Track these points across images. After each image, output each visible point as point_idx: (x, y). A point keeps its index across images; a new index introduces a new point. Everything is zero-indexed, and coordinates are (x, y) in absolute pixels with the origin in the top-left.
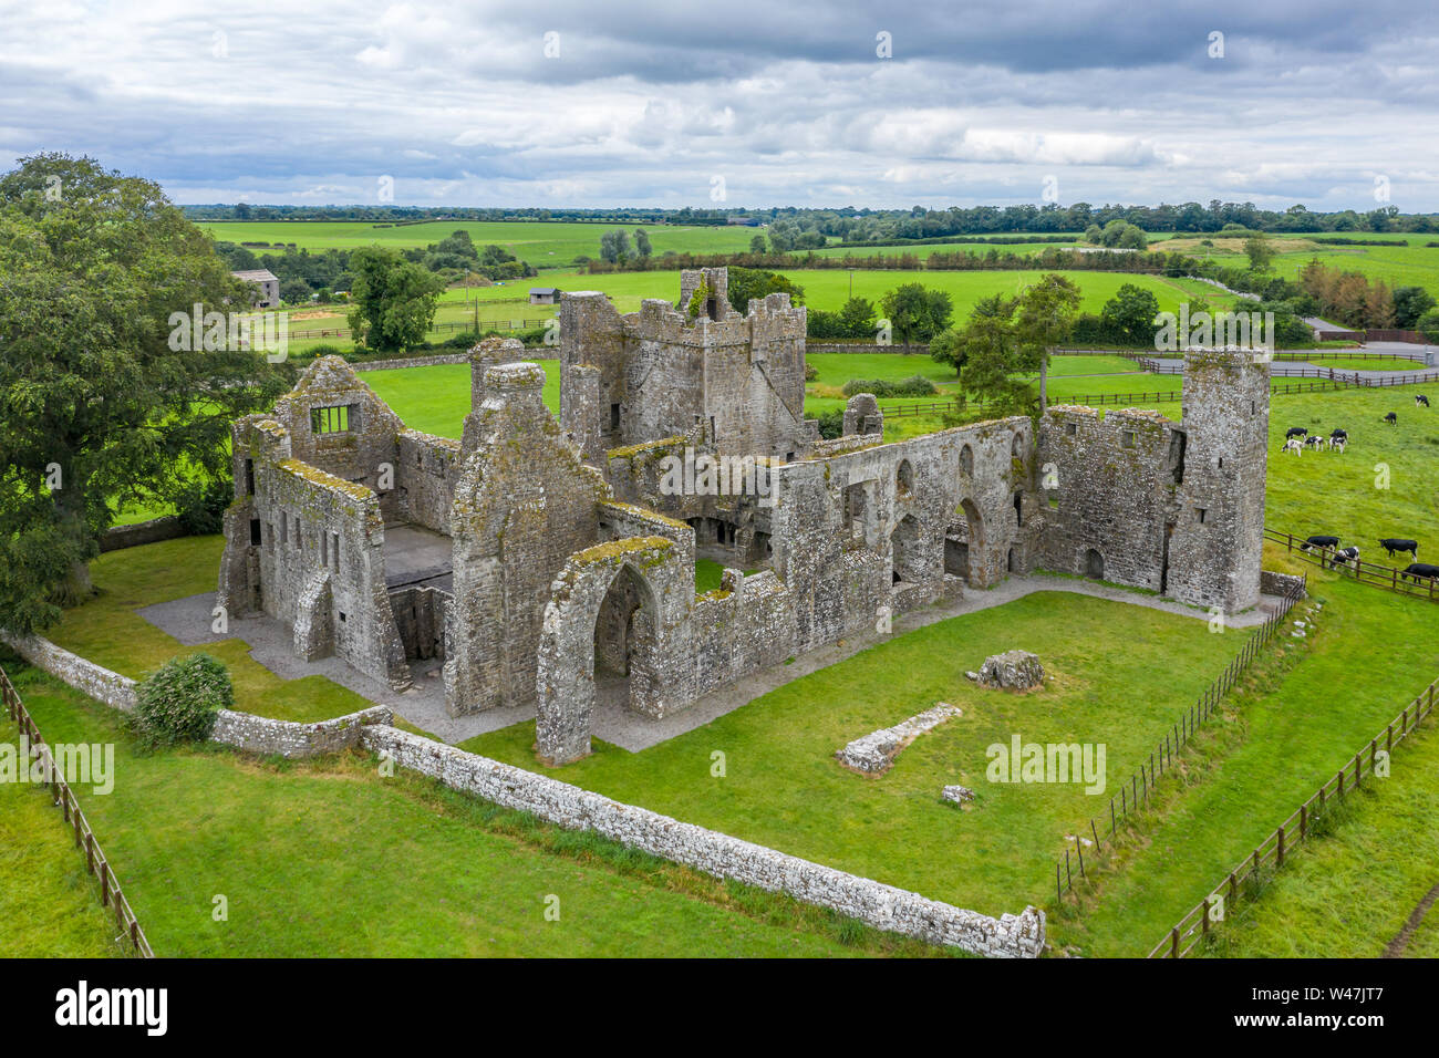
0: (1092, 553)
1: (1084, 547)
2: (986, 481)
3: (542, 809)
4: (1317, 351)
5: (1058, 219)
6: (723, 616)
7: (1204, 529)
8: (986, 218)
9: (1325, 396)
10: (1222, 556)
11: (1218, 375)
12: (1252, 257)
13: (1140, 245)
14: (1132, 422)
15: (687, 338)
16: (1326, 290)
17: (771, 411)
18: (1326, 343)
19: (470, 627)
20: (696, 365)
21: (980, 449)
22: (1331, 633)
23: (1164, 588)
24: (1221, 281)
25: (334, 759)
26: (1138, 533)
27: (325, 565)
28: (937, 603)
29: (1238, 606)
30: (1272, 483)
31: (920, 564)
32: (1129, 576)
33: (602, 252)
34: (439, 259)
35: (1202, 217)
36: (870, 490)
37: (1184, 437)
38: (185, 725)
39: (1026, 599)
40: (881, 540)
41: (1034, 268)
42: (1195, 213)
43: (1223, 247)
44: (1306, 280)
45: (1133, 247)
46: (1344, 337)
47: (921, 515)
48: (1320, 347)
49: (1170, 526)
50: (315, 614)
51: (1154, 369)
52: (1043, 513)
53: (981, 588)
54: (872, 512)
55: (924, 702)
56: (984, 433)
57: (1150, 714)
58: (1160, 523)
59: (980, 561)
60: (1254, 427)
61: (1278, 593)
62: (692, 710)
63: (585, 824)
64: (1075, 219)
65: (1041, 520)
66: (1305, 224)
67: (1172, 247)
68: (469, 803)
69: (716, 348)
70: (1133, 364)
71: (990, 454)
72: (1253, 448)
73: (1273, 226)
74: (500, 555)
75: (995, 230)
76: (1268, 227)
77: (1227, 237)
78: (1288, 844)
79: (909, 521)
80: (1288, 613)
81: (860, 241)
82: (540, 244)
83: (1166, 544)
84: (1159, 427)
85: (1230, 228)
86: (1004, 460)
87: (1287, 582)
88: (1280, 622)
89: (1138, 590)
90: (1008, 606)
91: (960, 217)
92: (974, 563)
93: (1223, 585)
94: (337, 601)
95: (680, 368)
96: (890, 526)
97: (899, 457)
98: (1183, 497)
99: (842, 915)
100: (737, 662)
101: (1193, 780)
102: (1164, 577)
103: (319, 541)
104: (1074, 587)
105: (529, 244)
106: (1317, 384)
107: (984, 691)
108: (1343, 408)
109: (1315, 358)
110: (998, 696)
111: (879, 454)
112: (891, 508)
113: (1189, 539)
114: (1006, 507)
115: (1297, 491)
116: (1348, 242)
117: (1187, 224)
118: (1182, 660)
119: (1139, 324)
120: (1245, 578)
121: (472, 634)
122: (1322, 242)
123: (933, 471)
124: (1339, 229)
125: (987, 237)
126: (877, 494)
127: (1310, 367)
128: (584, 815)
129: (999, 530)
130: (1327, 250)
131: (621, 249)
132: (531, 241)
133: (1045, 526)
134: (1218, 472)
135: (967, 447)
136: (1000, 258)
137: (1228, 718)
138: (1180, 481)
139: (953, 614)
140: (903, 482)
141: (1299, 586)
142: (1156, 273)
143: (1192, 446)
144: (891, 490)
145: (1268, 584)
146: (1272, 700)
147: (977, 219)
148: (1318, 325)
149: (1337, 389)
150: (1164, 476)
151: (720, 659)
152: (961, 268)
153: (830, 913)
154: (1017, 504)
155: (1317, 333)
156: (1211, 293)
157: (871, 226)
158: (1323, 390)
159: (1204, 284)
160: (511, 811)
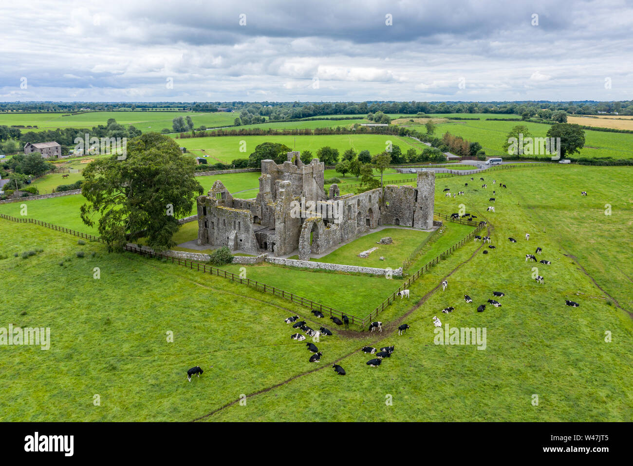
0: (397, 220)
1: (395, 218)
2: (374, 204)
3: (309, 266)
4: (448, 164)
5: (355, 109)
6: (329, 233)
7: (421, 211)
8: (327, 109)
9: (449, 178)
10: (425, 217)
11: (424, 177)
12: (428, 129)
13: (387, 121)
14: (406, 188)
15: (298, 172)
16: (451, 143)
17: (317, 190)
18: (450, 161)
19: (279, 238)
20: (301, 179)
21: (373, 196)
22: (447, 232)
23: (413, 226)
24: (418, 138)
25: (262, 263)
26: (407, 214)
27: (235, 229)
28: (365, 232)
29: (429, 228)
30: (435, 203)
31: (362, 223)
32: (405, 224)
33: (173, 127)
34: (115, 134)
35: (409, 107)
36: (352, 206)
37: (417, 191)
38: (227, 260)
39: (383, 230)
40: (354, 217)
41: (353, 133)
42: (406, 106)
43: (417, 122)
44: (445, 138)
45: (386, 123)
46: (455, 159)
47: (362, 212)
48: (448, 163)
49: (414, 211)
50: (235, 240)
51: (401, 172)
52: (385, 211)
53: (373, 229)
54: (353, 211)
55: (370, 247)
56: (373, 192)
57: (413, 246)
58: (412, 211)
59: (373, 222)
60: (432, 188)
61: (437, 225)
62: (325, 252)
63: (318, 268)
64: (361, 109)
65: (385, 212)
66: (446, 109)
67: (400, 122)
68: (293, 267)
69: (306, 174)
70: (395, 170)
71: (375, 197)
72: (432, 192)
73: (434, 111)
74: (285, 223)
75: (331, 114)
76: (432, 111)
77: (418, 118)
78: (439, 260)
79: (359, 213)
80: (439, 229)
81: (277, 119)
82: (144, 123)
83: (414, 216)
84: (412, 189)
85: (419, 114)
86: (377, 199)
87: (438, 223)
88: (437, 230)
89: (407, 227)
90: (380, 231)
91: (317, 108)
92: (371, 223)
93: (426, 223)
94: (239, 237)
95: (296, 179)
96: (356, 214)
97: (357, 199)
98: (417, 205)
99: (369, 274)
100: (331, 243)
101: (422, 254)
102: (413, 224)
103: (233, 223)
104: (393, 227)
105: (139, 123)
106: (447, 174)
107: (381, 245)
108: (454, 182)
109: (447, 166)
110: (384, 246)
111: (354, 198)
112: (356, 210)
113: (419, 214)
114: (378, 210)
115: (441, 204)
116: (460, 119)
117: (404, 110)
118: (418, 238)
119: (395, 157)
120: (430, 222)
121: (280, 239)
122: (451, 119)
123: (364, 201)
124: (457, 112)
125: (329, 117)
126: (354, 207)
127: (445, 169)
128: (318, 266)
129: (376, 215)
130: (453, 122)
131: (181, 125)
132: (140, 122)
133: (386, 214)
134: (424, 198)
135: (370, 196)
136: (341, 130)
137: (428, 246)
138: (416, 201)
139: (369, 234)
140: (359, 205)
141: (441, 223)
142: (396, 135)
143: (419, 193)
144: (356, 206)
145: (435, 223)
146: (436, 243)
147: (324, 109)
148: (449, 155)
149: (452, 176)
150: (413, 200)
151: (328, 242)
152: (327, 134)
153: (367, 273)
154: (380, 209)
155: (448, 158)
156: (415, 142)
157: (279, 112)
158: (449, 177)
159: (412, 139)
160: (302, 268)
